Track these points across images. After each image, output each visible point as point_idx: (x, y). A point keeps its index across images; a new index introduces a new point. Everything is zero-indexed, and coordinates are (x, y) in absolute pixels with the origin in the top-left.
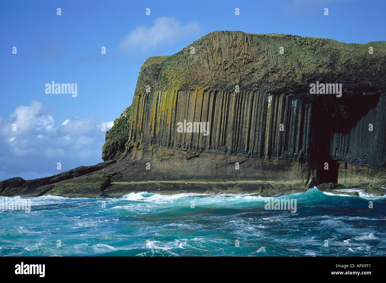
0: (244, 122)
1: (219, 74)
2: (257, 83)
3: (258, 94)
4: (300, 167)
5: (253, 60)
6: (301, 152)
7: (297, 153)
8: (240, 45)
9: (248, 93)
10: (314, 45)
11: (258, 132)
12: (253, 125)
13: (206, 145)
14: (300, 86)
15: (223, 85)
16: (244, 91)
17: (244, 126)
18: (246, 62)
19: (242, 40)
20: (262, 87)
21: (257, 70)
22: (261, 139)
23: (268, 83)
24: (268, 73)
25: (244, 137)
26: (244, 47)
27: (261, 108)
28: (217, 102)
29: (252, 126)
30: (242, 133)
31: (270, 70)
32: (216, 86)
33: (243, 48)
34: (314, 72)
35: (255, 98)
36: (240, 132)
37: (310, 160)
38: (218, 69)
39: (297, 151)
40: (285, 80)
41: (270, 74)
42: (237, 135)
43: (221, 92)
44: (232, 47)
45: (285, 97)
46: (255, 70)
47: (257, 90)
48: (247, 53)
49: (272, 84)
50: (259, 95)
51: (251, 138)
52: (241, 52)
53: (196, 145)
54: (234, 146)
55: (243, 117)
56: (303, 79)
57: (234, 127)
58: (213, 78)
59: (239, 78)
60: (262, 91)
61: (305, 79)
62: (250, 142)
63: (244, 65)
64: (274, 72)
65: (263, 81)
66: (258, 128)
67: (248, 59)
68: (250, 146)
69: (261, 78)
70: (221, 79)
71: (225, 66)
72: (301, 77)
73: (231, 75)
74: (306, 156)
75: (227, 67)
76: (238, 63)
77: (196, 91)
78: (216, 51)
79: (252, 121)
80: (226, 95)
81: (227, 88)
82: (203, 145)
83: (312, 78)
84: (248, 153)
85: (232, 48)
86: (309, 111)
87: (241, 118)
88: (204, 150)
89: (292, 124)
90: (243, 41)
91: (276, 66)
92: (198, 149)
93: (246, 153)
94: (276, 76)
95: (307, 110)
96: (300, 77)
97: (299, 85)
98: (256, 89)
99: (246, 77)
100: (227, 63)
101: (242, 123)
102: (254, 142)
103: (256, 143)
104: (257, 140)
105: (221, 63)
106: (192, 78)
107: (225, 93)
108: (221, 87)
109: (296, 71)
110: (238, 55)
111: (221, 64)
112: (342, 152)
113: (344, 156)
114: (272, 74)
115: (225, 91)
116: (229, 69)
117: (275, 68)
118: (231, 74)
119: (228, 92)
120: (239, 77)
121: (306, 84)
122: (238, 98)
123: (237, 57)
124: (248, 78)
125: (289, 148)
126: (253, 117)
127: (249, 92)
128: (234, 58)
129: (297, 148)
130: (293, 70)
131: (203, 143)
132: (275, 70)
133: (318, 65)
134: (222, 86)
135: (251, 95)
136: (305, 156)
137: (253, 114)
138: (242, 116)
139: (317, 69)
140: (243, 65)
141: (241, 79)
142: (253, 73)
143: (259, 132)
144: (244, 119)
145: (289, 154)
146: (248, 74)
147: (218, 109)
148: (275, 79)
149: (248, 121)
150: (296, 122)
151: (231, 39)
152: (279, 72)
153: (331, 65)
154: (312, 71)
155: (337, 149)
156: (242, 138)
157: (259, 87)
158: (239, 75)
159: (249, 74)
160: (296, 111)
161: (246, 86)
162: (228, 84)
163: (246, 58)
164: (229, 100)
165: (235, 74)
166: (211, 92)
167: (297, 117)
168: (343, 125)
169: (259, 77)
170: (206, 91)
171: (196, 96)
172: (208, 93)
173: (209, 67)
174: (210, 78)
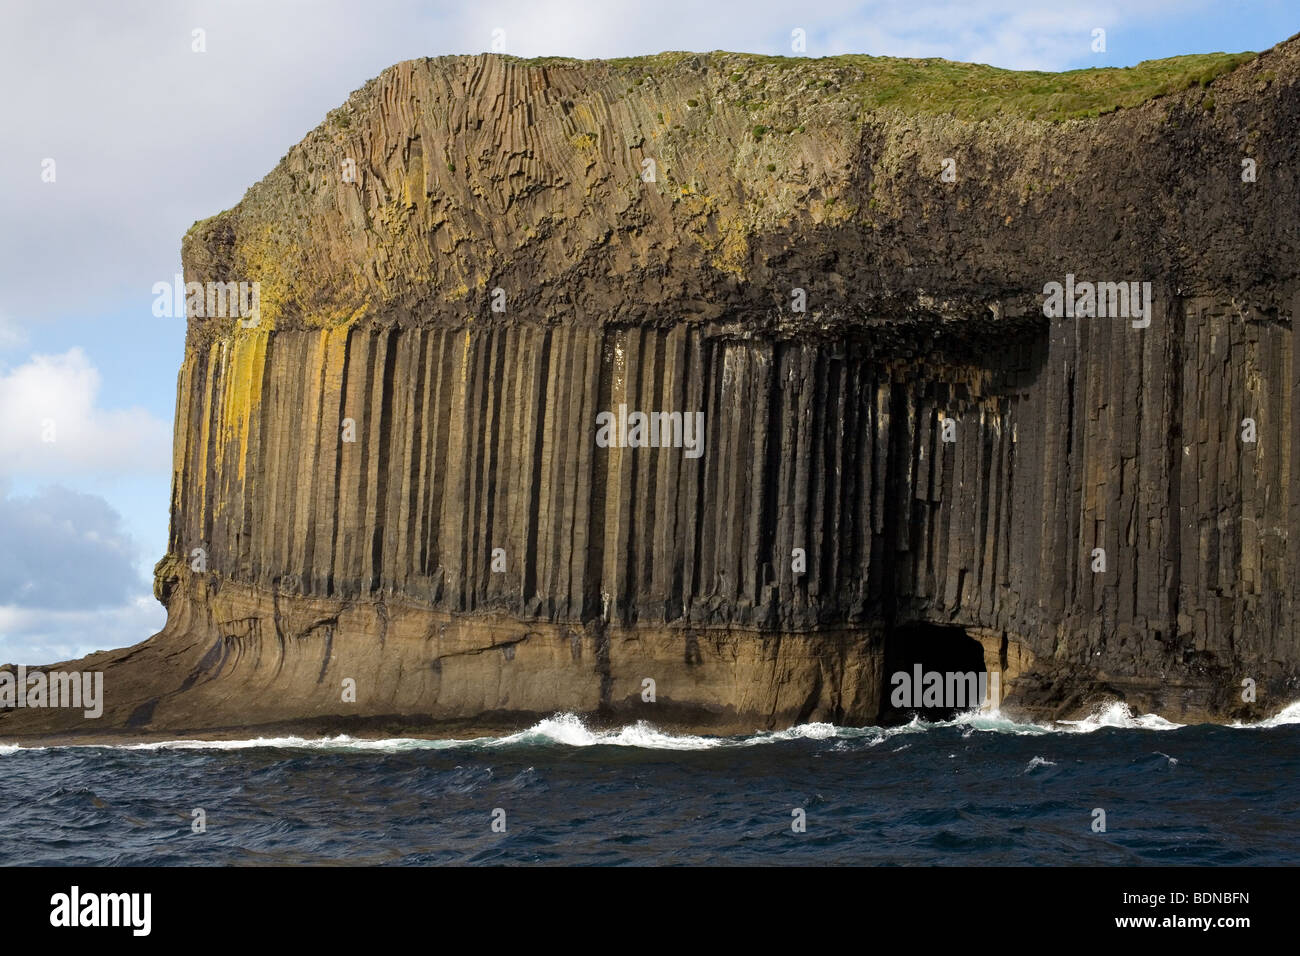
0: (515, 465)
1: (407, 252)
2: (563, 284)
3: (566, 333)
4: (767, 665)
5: (548, 180)
6: (769, 594)
7: (753, 598)
8: (497, 114)
9: (524, 330)
10: (791, 98)
11: (571, 507)
12: (551, 473)
13: (361, 574)
14: (740, 289)
15: (422, 301)
16: (507, 324)
17: (513, 480)
18: (517, 192)
19: (504, 93)
20: (585, 300)
21: (561, 223)
22: (583, 537)
23: (608, 281)
24: (609, 235)
25: (514, 534)
26: (509, 125)
27: (583, 397)
28: (398, 378)
29: (544, 485)
30: (504, 516)
31: (614, 223)
32: (393, 305)
33: (509, 133)
34: (791, 223)
35: (554, 353)
36: (497, 509)
37: (816, 629)
38: (403, 230)
39: (750, 590)
40: (676, 264)
41: (615, 240)
42: (483, 526)
43: (413, 332)
44: (464, 125)
45: (688, 343)
46: (553, 224)
47: (563, 314)
48: (523, 149)
49: (626, 283)
50: (572, 337)
51: (541, 537)
52: (499, 146)
53: (325, 573)
54: (470, 573)
55: (509, 442)
56: (752, 255)
57: (467, 488)
58: (381, 272)
59: (489, 268)
60: (586, 318)
61: (761, 258)
62: (540, 556)
63: (509, 207)
64: (630, 229)
65: (586, 275)
66: (569, 491)
67: (529, 178)
68: (540, 575)
69: (580, 261)
70: (412, 275)
71: (430, 216)
72: (744, 245)
73: (454, 256)
74: (796, 611)
75: (438, 218)
76: (486, 199)
77: (324, 332)
78: (399, 153)
79: (546, 458)
80: (436, 347)
81: (436, 311)
82: (350, 574)
83: (785, 248)
84: (530, 607)
85: (463, 130)
86: (803, 400)
87: (501, 444)
88: (354, 597)
89: (727, 464)
90: (508, 97)
91: (640, 201)
92: (331, 590)
93: (522, 603)
94: (642, 245)
95: (795, 396)
96: (737, 246)
97: (734, 283)
98: (559, 312)
99: (519, 259)
100: (439, 201)
101: (507, 469)
102: (557, 556)
103: (565, 556)
104: (566, 543)
105: (414, 204)
106: (312, 275)
107: (432, 334)
108: (412, 313)
109: (723, 223)
110: (488, 162)
111: (414, 207)
112: (986, 585)
113: (997, 605)
114: (626, 241)
115: (431, 326)
116: (446, 226)
117: (632, 210)
118: (457, 246)
119: (445, 331)
120: (488, 260)
121: (764, 281)
122: (482, 355)
123: (482, 169)
124: (526, 265)
125: (715, 578)
126: (547, 437)
127: (530, 324)
128: (468, 177)
129: (751, 579)
130: (708, 216)
131: (350, 563)
132: (636, 223)
133: (806, 189)
134: (419, 304)
135: (538, 339)
136: (792, 610)
137: (548, 425)
138: (502, 437)
139: (802, 206)
140: (507, 204)
141: (494, 269)
142: (544, 237)
143: (575, 505)
144: (515, 452)
145: (716, 606)
146: (524, 246)
147: (403, 408)
148: (639, 259)
149: (528, 461)
150: (745, 454)
151: (458, 93)
152: (653, 229)
153: (856, 184)
154: (784, 216)
155: (962, 573)
156: (505, 535)
157: (569, 301)
158: (489, 252)
159: (530, 245)
160: (744, 404)
161: (516, 302)
162: (444, 296)
163: (520, 173)
164: (448, 368)
165: (473, 250)
166: (376, 333)
167: (747, 432)
168: (987, 459)
169: (569, 255)
170: (354, 329)
171: (326, 349)
172: (362, 341)
173: (369, 222)
174: (371, 272)
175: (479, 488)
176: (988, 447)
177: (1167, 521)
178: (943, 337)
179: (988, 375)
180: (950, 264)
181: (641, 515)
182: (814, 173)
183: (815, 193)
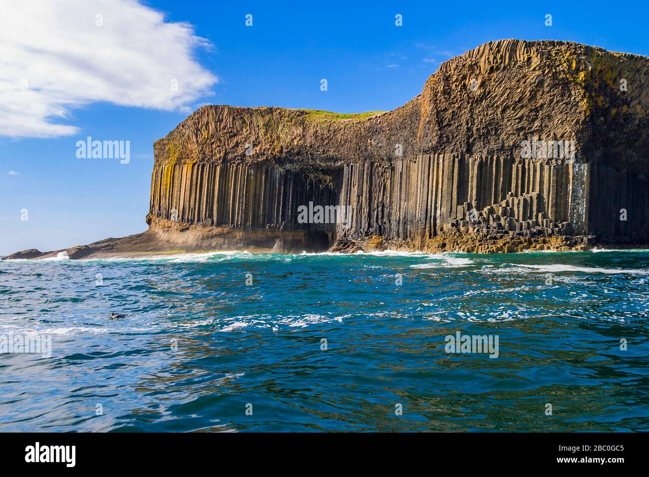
1: (206, 148)
5: (237, 133)
8: (226, 118)
13: (194, 218)
14: (279, 158)
16: (228, 164)
18: (230, 136)
21: (240, 143)
23: (250, 156)
25: (229, 209)
26: (229, 121)
28: (204, 175)
29: (236, 199)
32: (203, 159)
33: (229, 123)
34: (290, 144)
35: (238, 171)
37: (293, 231)
38: (205, 143)
40: (265, 153)
43: (207, 165)
45: (268, 169)
46: (238, 143)
48: (232, 126)
50: (242, 167)
52: (226, 126)
53: (187, 217)
54: (219, 218)
55: (228, 190)
56: (281, 151)
58: (200, 152)
60: (245, 164)
61: (283, 152)
62: (234, 214)
63: (229, 139)
65: (245, 154)
67: (233, 133)
69: (244, 151)
70: (207, 153)
71: (211, 140)
72: (280, 149)
73: (216, 149)
74: (289, 227)
75: (213, 141)
76: (224, 137)
77: (187, 165)
78: (204, 126)
79: (236, 193)
80: (212, 169)
81: (212, 161)
82: (192, 217)
83: (289, 150)
84: (232, 225)
85: (219, 122)
86: (291, 182)
87: (226, 190)
88: (193, 223)
90: (229, 115)
92: (188, 221)
94: (258, 148)
96: (278, 149)
97: (277, 157)
99: (231, 150)
100: (213, 137)
101: (227, 196)
105: (208, 137)
107: (211, 166)
108: (207, 161)
109: (275, 144)
110: (224, 129)
115: (211, 164)
118: (217, 147)
119: (214, 165)
120: (224, 150)
122: (222, 170)
125: (272, 220)
127: (233, 164)
130: (272, 142)
131: (193, 215)
133: (293, 137)
134: (208, 159)
135: (235, 168)
137: (237, 186)
139: (292, 141)
141: (225, 152)
142: (236, 146)
145: (272, 226)
146: (232, 147)
147: (205, 182)
148: (257, 151)
150: (279, 194)
151: (218, 113)
152: (260, 145)
156: (227, 210)
157: (242, 160)
162: (214, 158)
163: (231, 132)
164: (215, 173)
165: (220, 148)
166: (199, 166)
167: (280, 189)
168: (330, 196)
169: (242, 150)
170: (194, 165)
171: (186, 169)
172: (196, 167)
173: (197, 141)
174: (198, 152)
175: (221, 200)
176: (330, 193)
177: (368, 209)
178: (322, 169)
179: (331, 178)
180: (324, 154)
181: (256, 206)
182: (295, 133)
183: (295, 138)
